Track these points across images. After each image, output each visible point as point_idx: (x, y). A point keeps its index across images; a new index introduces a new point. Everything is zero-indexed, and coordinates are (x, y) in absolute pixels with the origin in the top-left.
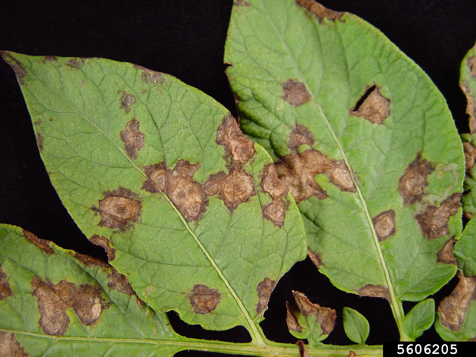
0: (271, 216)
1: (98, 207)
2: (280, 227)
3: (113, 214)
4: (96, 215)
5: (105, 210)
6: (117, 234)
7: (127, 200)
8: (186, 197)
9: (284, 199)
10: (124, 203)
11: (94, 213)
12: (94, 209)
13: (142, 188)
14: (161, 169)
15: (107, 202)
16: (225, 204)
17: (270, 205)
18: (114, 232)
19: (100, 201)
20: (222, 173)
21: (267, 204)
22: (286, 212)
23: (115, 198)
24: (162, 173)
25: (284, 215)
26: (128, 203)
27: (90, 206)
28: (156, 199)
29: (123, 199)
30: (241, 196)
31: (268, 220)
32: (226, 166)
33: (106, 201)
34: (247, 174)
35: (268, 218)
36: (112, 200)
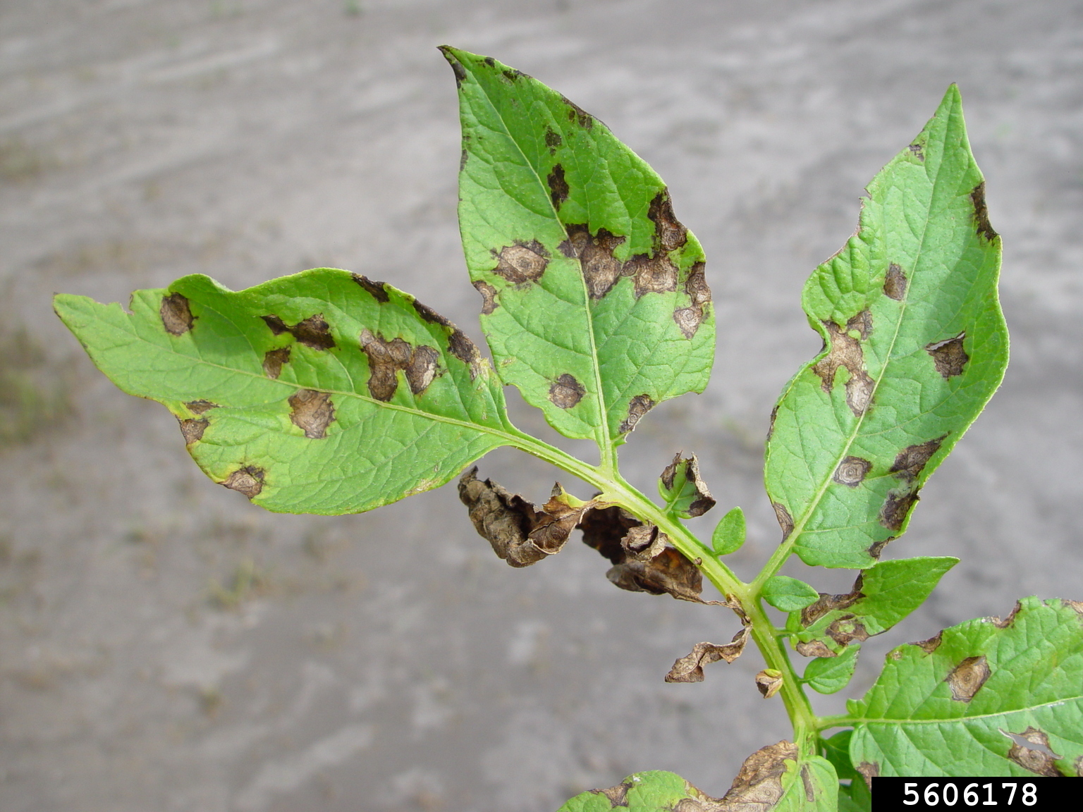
0: (682, 321)
1: (499, 251)
2: (688, 337)
3: (515, 266)
4: (493, 258)
5: (506, 258)
6: (510, 289)
7: (536, 256)
8: (600, 272)
9: (704, 309)
10: (531, 259)
11: (492, 256)
12: (494, 252)
13: (558, 248)
14: (584, 231)
15: (514, 252)
16: (636, 287)
17: (686, 309)
18: (508, 286)
19: (504, 247)
20: (645, 256)
21: (683, 307)
22: (701, 325)
23: (524, 249)
24: (583, 237)
25: (697, 327)
26: (535, 260)
27: (491, 248)
28: (568, 264)
29: (531, 253)
30: (655, 287)
31: (677, 323)
32: (653, 248)
33: (513, 250)
34: (672, 265)
35: (677, 321)
36: (520, 251)
